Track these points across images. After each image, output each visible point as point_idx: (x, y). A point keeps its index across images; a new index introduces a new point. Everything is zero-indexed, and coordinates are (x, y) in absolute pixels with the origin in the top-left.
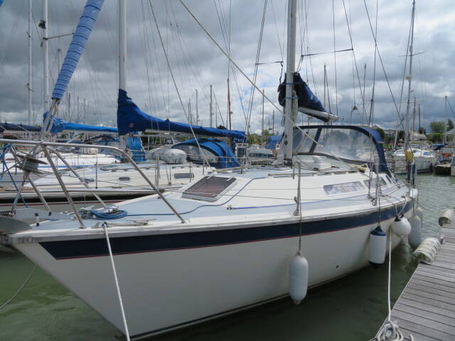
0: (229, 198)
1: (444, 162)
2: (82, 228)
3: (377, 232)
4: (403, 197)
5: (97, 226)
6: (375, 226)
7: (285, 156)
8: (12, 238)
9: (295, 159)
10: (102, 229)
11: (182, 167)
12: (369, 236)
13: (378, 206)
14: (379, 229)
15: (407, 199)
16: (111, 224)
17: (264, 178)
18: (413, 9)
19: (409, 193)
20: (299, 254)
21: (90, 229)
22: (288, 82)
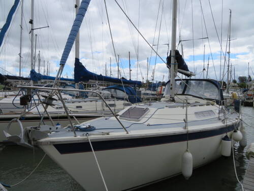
0: (146, 119)
1: (248, 99)
2: (75, 136)
3: (226, 138)
4: (237, 119)
5: (83, 135)
6: (224, 135)
7: (171, 96)
8: (39, 142)
9: (176, 98)
10: (86, 137)
11: (109, 101)
12: (221, 141)
13: (226, 124)
14: (226, 136)
15: (239, 120)
16: (90, 134)
17: (163, 108)
18: (230, 15)
19: (239, 117)
20: (187, 151)
21: (80, 137)
22: (172, 55)
